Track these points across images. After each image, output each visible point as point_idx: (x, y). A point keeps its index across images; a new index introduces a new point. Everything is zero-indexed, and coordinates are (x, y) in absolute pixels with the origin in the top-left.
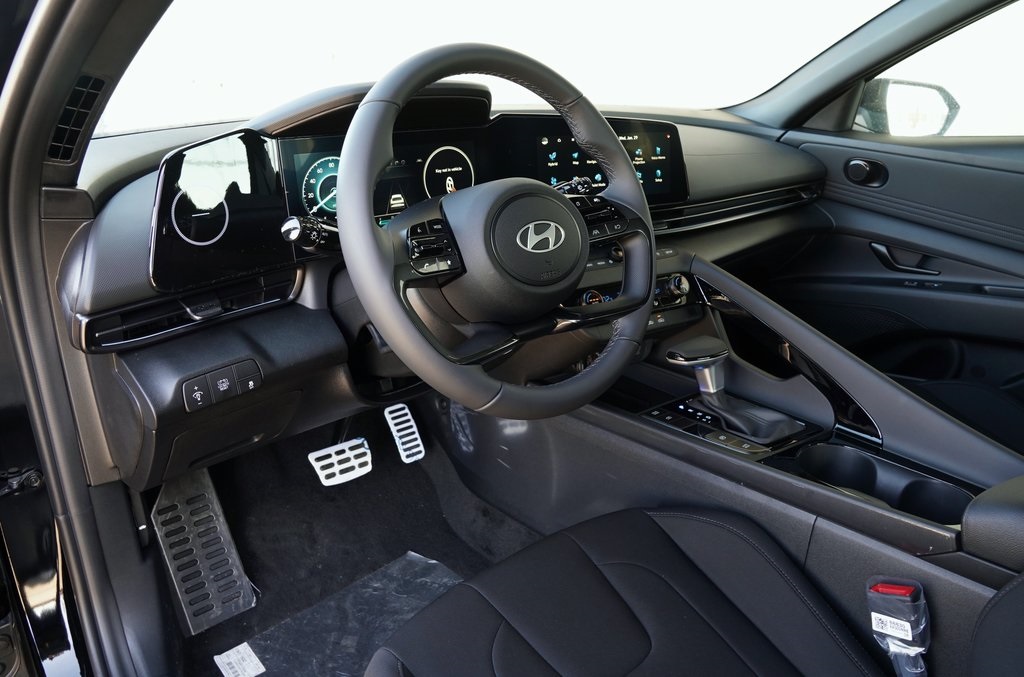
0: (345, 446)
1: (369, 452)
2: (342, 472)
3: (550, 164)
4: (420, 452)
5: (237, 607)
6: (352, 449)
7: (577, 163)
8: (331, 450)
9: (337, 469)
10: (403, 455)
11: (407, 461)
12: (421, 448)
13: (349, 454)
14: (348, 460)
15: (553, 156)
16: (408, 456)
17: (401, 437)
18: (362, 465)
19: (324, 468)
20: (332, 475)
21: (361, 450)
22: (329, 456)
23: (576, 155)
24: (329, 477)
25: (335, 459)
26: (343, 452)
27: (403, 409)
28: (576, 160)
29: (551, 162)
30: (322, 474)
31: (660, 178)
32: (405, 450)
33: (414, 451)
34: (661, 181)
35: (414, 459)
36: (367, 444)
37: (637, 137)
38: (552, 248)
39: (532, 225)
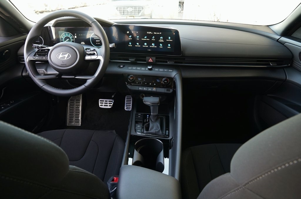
0: (108, 100)
2: (104, 106)
4: (130, 109)
5: (77, 124)
6: (109, 101)
8: (105, 100)
9: (104, 104)
10: (125, 108)
11: (126, 110)
12: (131, 108)
13: (108, 102)
14: (107, 103)
16: (126, 109)
17: (126, 104)
18: (109, 106)
19: (101, 103)
20: (102, 105)
21: (111, 102)
22: (103, 101)
24: (101, 105)
25: (104, 102)
26: (107, 101)
27: (131, 97)
28: (138, 38)
29: (130, 38)
30: (100, 104)
31: (170, 47)
32: (126, 107)
33: (129, 108)
34: (170, 48)
35: (128, 110)
36: (113, 102)
37: (161, 33)
38: (65, 59)
39: (62, 53)
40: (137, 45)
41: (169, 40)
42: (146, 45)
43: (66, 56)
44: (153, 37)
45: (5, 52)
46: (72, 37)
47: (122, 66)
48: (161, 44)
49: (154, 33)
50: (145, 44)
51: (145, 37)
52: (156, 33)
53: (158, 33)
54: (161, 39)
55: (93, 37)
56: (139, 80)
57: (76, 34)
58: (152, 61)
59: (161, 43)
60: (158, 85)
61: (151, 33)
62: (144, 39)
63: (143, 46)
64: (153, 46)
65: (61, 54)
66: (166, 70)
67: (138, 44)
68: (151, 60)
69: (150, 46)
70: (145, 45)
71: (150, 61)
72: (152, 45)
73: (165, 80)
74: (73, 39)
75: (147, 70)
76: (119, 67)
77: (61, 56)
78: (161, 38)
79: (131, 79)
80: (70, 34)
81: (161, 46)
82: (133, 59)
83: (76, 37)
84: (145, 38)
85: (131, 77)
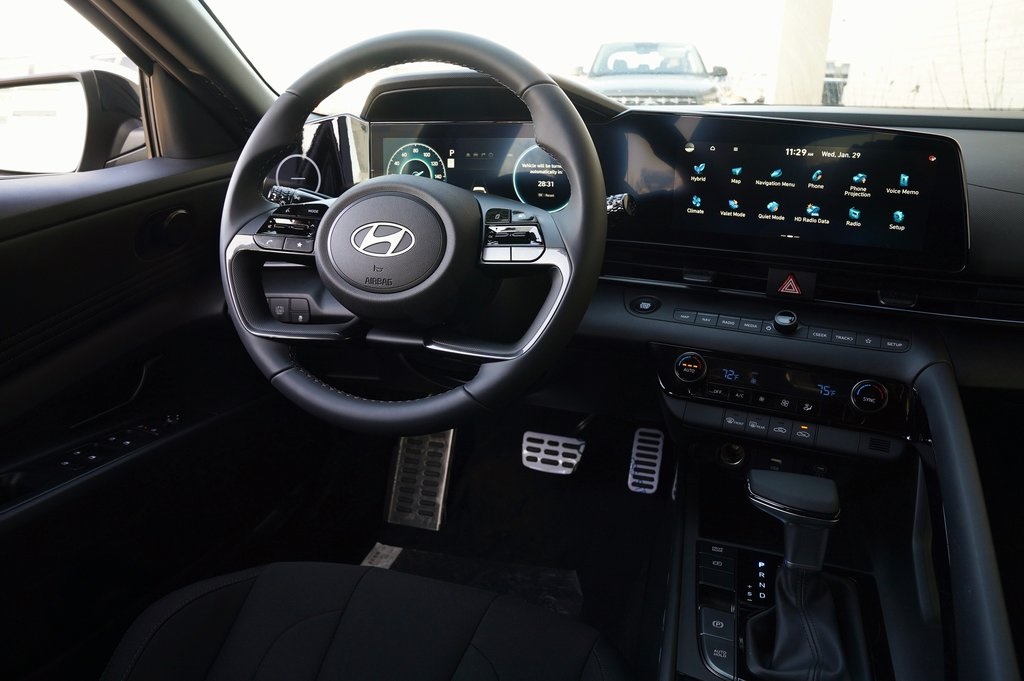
0: (561, 440)
1: (579, 456)
2: (544, 461)
3: (693, 178)
4: (651, 487)
5: (425, 522)
6: (565, 445)
7: (739, 182)
8: (547, 438)
9: (540, 456)
10: (631, 480)
11: (633, 489)
12: (655, 484)
13: (561, 449)
14: (556, 453)
15: (701, 167)
16: (634, 484)
17: (637, 462)
18: (565, 465)
19: (529, 449)
20: (534, 459)
21: (575, 451)
22: (541, 442)
23: (737, 171)
24: (530, 459)
25: (544, 447)
26: (556, 444)
27: (658, 436)
28: (737, 177)
29: (696, 175)
30: (525, 453)
31: (900, 224)
32: (635, 477)
33: (645, 482)
34: (903, 228)
35: (641, 490)
36: (582, 449)
37: (859, 155)
38: (389, 254)
39: (376, 225)
40: (730, 209)
41: (901, 188)
42: (777, 213)
43: (394, 239)
44: (817, 175)
45: (173, 215)
46: (436, 164)
47: (646, 306)
48: (852, 211)
49: (824, 154)
50: (773, 206)
51: (775, 174)
52: (833, 155)
53: (842, 155)
54: (859, 184)
55: (524, 166)
56: (727, 377)
57: (452, 152)
58: (795, 290)
59: (857, 203)
60: (828, 414)
61: (804, 152)
62: (767, 184)
63: (761, 216)
64: (809, 216)
65: (373, 230)
66: (868, 341)
67: (734, 204)
68: (790, 287)
69: (798, 219)
70: (769, 212)
71: (785, 289)
72: (809, 210)
73: (865, 392)
74: (438, 170)
75: (767, 334)
76: (635, 307)
77: (370, 239)
78: (856, 179)
79: (691, 368)
80: (427, 150)
81: (853, 220)
82: (701, 274)
83: (451, 163)
84: (771, 179)
85: (686, 362)
